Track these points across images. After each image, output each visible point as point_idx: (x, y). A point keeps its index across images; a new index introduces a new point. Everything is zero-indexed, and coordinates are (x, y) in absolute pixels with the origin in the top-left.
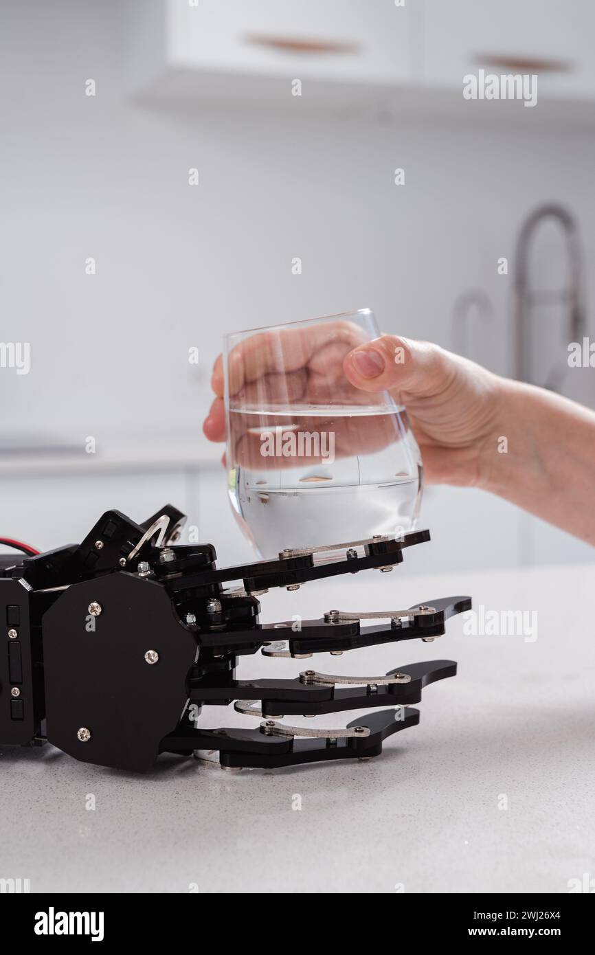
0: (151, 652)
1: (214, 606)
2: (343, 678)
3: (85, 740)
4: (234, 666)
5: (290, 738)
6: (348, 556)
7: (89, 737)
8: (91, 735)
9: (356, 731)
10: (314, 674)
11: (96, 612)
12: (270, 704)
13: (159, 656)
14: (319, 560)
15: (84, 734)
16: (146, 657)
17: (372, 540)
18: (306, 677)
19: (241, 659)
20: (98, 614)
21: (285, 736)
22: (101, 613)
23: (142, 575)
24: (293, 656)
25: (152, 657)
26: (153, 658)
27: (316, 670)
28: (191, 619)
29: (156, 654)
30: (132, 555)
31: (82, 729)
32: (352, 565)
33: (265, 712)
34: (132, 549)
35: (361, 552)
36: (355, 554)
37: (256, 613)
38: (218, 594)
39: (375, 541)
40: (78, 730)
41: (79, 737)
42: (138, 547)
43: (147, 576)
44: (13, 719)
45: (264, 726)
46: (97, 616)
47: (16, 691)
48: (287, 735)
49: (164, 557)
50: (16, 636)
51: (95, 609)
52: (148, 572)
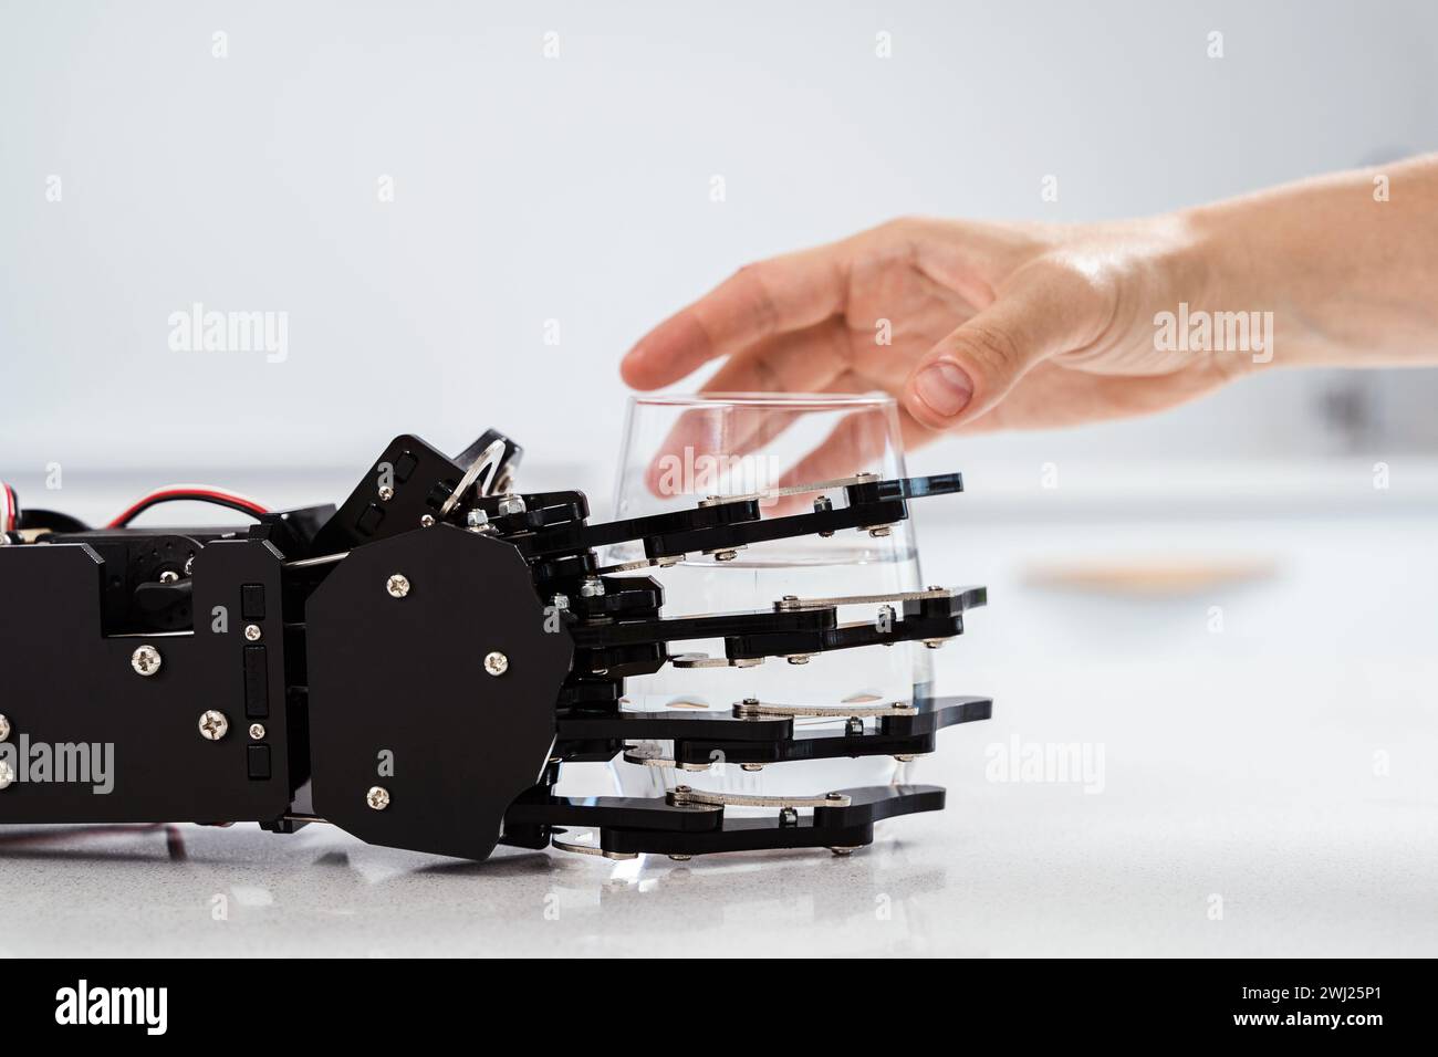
0: (495, 655)
1: (592, 586)
2: (807, 712)
3: (380, 806)
4: (620, 693)
5: (715, 810)
6: (817, 506)
7: (387, 802)
8: (390, 798)
9: (828, 798)
10: (757, 703)
11: (400, 590)
13: (509, 662)
15: (378, 798)
16: (487, 663)
17: (855, 480)
18: (745, 708)
19: (631, 682)
20: (404, 594)
21: (707, 808)
22: (409, 592)
23: (476, 530)
24: (732, 664)
25: (496, 663)
26: (498, 666)
28: (561, 602)
29: (504, 659)
30: (447, 506)
31: (374, 790)
32: (824, 521)
33: (680, 759)
34: (447, 496)
35: (840, 501)
36: (829, 505)
37: (660, 603)
38: (592, 566)
39: (861, 481)
40: (368, 791)
41: (370, 803)
42: (458, 492)
43: (486, 532)
44: (251, 778)
45: (674, 792)
46: (402, 598)
47: (257, 731)
48: (707, 804)
49: (507, 503)
50: (258, 636)
51: (398, 586)
52: (487, 527)
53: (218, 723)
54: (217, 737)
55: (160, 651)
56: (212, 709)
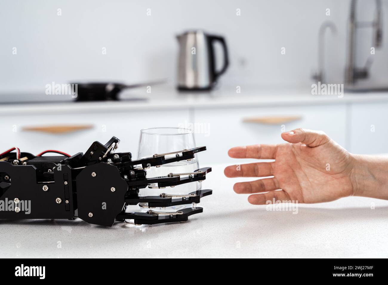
0: (113, 188)
1: (132, 173)
2: (175, 196)
4: (138, 192)
5: (157, 215)
6: (176, 156)
8: (93, 215)
9: (179, 213)
11: (94, 175)
12: (151, 204)
14: (167, 157)
15: (91, 215)
16: (111, 189)
17: (184, 151)
18: (162, 195)
19: (140, 190)
21: (155, 215)
22: (96, 176)
23: (109, 163)
24: (159, 188)
26: (113, 190)
27: (165, 193)
28: (126, 177)
29: (115, 189)
30: (104, 156)
31: (90, 213)
32: (178, 159)
33: (149, 206)
34: (104, 154)
35: (181, 155)
36: (179, 155)
37: (146, 175)
38: (133, 169)
39: (185, 151)
40: (88, 214)
41: (89, 216)
42: (106, 154)
43: (111, 164)
44: (66, 211)
45: (149, 211)
46: (95, 177)
47: (67, 202)
48: (156, 214)
49: (115, 157)
50: (67, 183)
51: (94, 174)
52: (111, 162)
53: (60, 200)
54: (59, 203)
55: (48, 186)
56: (59, 197)
